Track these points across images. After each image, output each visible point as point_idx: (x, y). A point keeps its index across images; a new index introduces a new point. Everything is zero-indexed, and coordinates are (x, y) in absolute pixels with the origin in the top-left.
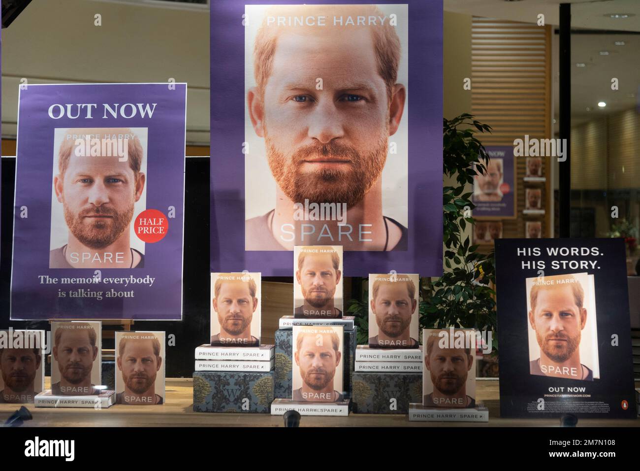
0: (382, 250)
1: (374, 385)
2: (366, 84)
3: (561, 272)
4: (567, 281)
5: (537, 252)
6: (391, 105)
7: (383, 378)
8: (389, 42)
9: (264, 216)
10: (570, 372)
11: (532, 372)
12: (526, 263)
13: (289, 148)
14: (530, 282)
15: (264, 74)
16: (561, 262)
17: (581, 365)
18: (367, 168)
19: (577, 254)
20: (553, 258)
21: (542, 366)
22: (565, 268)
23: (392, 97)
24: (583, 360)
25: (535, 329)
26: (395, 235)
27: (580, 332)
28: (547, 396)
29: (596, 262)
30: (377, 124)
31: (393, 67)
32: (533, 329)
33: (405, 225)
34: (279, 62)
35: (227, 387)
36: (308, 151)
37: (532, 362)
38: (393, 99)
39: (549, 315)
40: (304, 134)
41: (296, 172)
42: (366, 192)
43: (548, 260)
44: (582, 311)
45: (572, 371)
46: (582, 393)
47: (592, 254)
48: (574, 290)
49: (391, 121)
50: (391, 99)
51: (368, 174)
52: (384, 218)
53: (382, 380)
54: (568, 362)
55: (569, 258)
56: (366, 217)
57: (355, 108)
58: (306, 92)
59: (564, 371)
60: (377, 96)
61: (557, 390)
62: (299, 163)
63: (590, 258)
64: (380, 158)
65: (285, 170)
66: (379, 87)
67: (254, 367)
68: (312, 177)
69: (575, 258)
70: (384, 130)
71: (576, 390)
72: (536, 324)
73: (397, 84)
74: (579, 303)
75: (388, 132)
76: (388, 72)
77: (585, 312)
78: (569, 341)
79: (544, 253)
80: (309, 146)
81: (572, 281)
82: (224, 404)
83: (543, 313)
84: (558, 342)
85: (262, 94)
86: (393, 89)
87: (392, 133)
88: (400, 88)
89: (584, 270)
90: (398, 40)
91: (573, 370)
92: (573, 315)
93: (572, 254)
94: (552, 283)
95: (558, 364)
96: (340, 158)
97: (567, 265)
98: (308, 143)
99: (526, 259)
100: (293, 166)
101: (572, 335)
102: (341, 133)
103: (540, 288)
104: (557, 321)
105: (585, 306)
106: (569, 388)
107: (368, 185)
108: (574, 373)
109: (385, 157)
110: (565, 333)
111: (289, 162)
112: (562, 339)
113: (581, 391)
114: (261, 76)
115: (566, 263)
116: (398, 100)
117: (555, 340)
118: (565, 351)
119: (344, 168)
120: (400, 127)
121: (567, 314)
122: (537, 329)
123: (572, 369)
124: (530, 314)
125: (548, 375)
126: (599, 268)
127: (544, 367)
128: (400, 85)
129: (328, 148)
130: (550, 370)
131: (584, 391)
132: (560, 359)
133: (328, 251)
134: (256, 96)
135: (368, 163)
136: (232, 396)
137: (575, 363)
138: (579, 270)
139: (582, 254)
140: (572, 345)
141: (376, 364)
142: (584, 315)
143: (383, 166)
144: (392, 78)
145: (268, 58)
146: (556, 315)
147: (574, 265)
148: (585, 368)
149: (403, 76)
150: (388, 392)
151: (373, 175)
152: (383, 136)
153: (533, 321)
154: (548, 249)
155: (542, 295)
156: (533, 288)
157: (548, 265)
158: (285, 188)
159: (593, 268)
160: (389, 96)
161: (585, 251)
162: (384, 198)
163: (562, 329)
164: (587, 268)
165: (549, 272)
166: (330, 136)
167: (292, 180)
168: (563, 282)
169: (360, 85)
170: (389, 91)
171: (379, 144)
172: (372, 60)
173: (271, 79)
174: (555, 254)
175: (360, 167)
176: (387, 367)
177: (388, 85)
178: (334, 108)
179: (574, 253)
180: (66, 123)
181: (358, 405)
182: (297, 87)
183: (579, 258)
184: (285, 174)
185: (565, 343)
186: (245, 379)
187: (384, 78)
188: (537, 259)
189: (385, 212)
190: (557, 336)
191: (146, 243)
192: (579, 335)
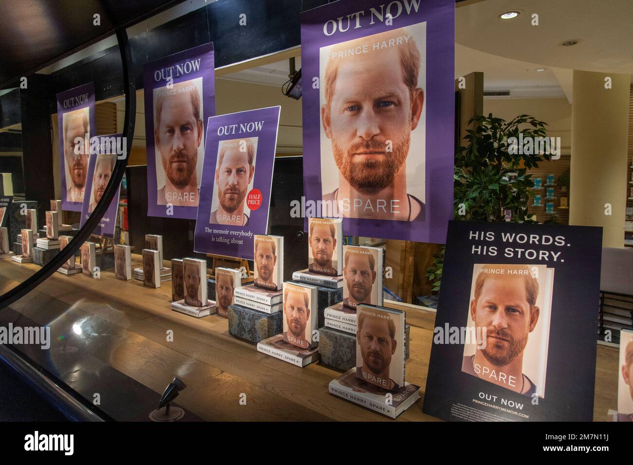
0: (407, 220)
1: (333, 343)
2: (395, 92)
3: (515, 261)
4: (521, 272)
5: (491, 236)
6: (413, 106)
7: (338, 337)
8: (412, 56)
9: (332, 193)
10: (507, 380)
11: (464, 369)
12: (477, 247)
13: (345, 146)
14: (478, 269)
15: (330, 94)
16: (516, 249)
17: (523, 374)
18: (396, 157)
19: (537, 243)
20: (508, 244)
21: (476, 365)
22: (519, 257)
23: (414, 99)
24: (525, 370)
25: (475, 321)
26: (416, 210)
27: (527, 335)
28: (476, 401)
29: (559, 253)
30: (402, 123)
31: (414, 75)
32: (473, 320)
33: (424, 201)
34: (339, 85)
35: (244, 320)
36: (357, 147)
37: (466, 357)
38: (414, 101)
39: (493, 308)
40: (354, 134)
41: (350, 162)
42: (395, 175)
43: (501, 246)
44: (533, 309)
45: (510, 380)
46: (518, 410)
47: (556, 243)
48: (527, 283)
49: (413, 119)
50: (413, 102)
51: (396, 162)
52: (408, 195)
53: (338, 340)
54: (507, 367)
55: (527, 246)
56: (395, 195)
57: (387, 111)
58: (356, 104)
59: (500, 377)
60: (402, 100)
61: (488, 398)
62: (352, 155)
63: (553, 248)
64: (405, 148)
65: (344, 161)
66: (404, 93)
67: (263, 308)
68: (360, 165)
69: (533, 246)
70: (407, 127)
71: (511, 404)
72: (477, 315)
73: (417, 89)
74: (531, 300)
75: (410, 128)
76: (410, 81)
77: (538, 311)
78: (512, 342)
79: (498, 238)
80: (357, 143)
81: (526, 272)
82: (243, 332)
83: (487, 304)
84: (498, 340)
85: (329, 109)
86: (415, 93)
87: (413, 129)
88: (420, 91)
89: (543, 262)
90: (418, 53)
91: (512, 379)
92: (522, 313)
93: (531, 242)
94: (502, 272)
95: (494, 367)
96: (377, 150)
97: (523, 253)
98: (357, 140)
99: (478, 243)
100: (348, 157)
101: (517, 336)
102: (377, 131)
103: (487, 276)
104: (502, 316)
105: (538, 304)
106: (503, 400)
107: (396, 170)
108: (511, 383)
109: (408, 147)
110: (509, 332)
111: (346, 155)
112: (504, 338)
113: (517, 407)
114: (329, 96)
115: (522, 251)
116: (418, 102)
117: (496, 338)
118: (505, 353)
119: (380, 158)
120: (419, 123)
121: (514, 310)
122: (477, 321)
123: (510, 376)
124: (472, 303)
125: (481, 377)
126: (562, 261)
127: (477, 366)
128: (420, 89)
129: (370, 143)
130: (484, 371)
131: (521, 408)
132: (497, 362)
133: (328, 223)
134: (326, 110)
135: (396, 153)
136: (247, 328)
137: (516, 371)
138: (536, 262)
139: (543, 243)
140: (515, 349)
141: (339, 324)
142: (535, 315)
143: (407, 155)
144: (414, 84)
145: (332, 83)
146: (501, 309)
147: (531, 254)
148: (527, 380)
149: (422, 82)
150: (342, 351)
151: (400, 162)
152: (406, 131)
153: (474, 311)
154: (503, 234)
155: (488, 284)
156: (481, 275)
157: (501, 252)
158: (344, 173)
159: (555, 260)
160: (412, 99)
161: (547, 240)
162: (408, 180)
163: (506, 326)
164: (547, 259)
165: (500, 259)
166: (371, 134)
167: (348, 168)
168: (515, 272)
169: (390, 93)
170: (411, 94)
171: (404, 138)
172: (399, 72)
173: (334, 97)
174: (511, 241)
175: (391, 157)
176: (346, 328)
177: (410, 90)
178: (373, 113)
179: (533, 241)
180: (225, 138)
181: (322, 357)
182: (350, 100)
183: (538, 247)
184: (344, 164)
185: (506, 344)
186: (253, 317)
187: (407, 85)
188: (489, 244)
189: (409, 191)
190: (498, 333)
191: (251, 211)
192: (525, 339)
